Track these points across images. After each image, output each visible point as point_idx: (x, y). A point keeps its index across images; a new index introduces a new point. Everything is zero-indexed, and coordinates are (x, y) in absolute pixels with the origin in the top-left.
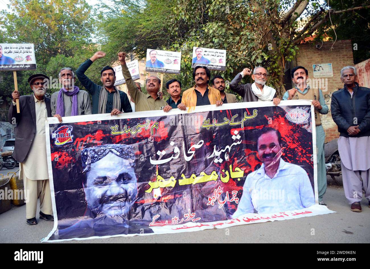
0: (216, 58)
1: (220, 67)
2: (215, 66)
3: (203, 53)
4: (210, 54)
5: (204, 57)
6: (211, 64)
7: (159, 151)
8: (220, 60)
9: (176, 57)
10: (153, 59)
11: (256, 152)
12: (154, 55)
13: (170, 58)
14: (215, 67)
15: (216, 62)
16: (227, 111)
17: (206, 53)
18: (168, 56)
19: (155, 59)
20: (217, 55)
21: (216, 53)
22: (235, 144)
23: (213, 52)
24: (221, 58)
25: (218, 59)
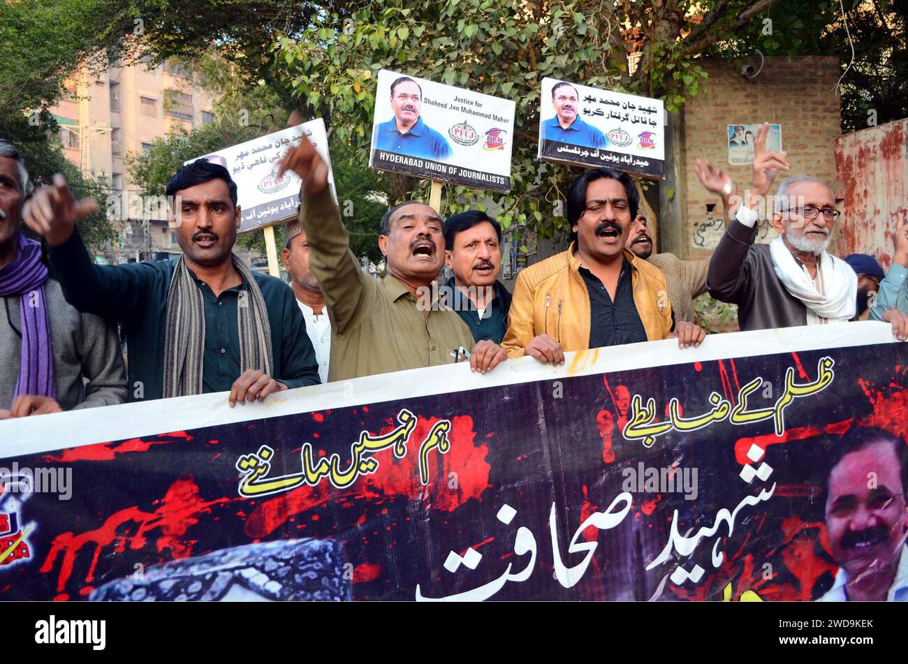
0: (627, 126)
1: (646, 164)
2: (628, 157)
3: (580, 106)
4: (606, 109)
5: (586, 119)
6: (610, 147)
7: (452, 554)
8: (645, 135)
9: (495, 118)
10: (404, 116)
11: (819, 524)
12: (409, 101)
13: (473, 121)
14: (628, 161)
15: (629, 144)
16: (722, 367)
17: (593, 107)
18: (464, 110)
19: (413, 117)
20: (631, 117)
21: (628, 110)
22: (751, 500)
23: (618, 104)
24: (648, 128)
25: (636, 130)
